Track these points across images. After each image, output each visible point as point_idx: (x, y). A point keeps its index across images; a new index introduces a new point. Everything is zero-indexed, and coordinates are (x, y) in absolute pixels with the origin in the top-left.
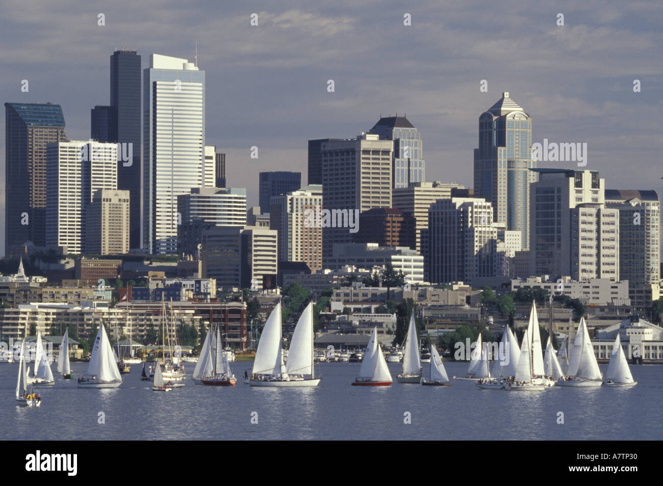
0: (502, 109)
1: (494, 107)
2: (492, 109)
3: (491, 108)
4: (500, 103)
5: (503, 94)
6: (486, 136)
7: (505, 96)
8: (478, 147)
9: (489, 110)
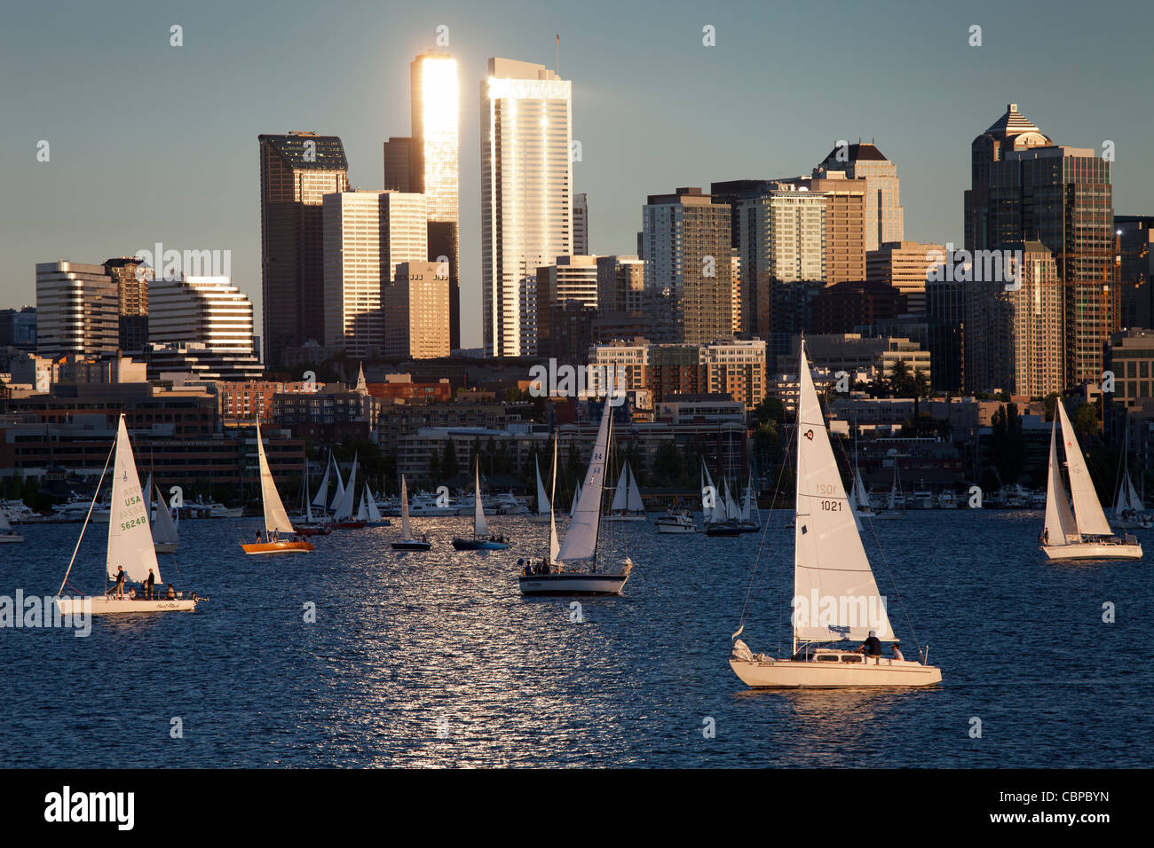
0: (1008, 129)
1: (994, 126)
2: (992, 130)
3: (991, 128)
4: (1004, 121)
5: (1009, 107)
6: (983, 171)
7: (1012, 111)
8: (970, 187)
9: (987, 133)
